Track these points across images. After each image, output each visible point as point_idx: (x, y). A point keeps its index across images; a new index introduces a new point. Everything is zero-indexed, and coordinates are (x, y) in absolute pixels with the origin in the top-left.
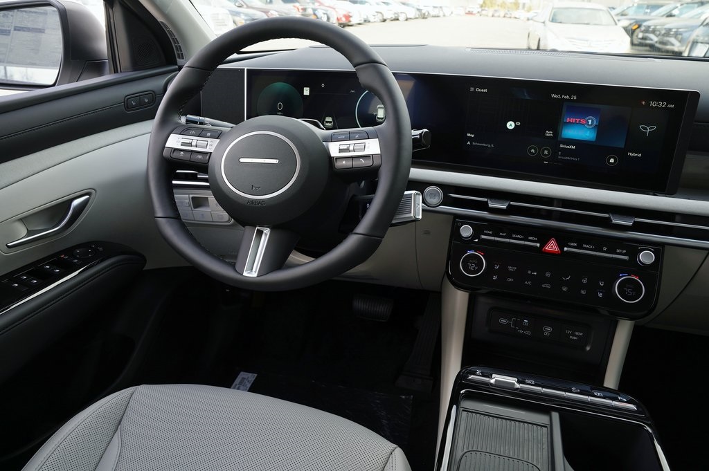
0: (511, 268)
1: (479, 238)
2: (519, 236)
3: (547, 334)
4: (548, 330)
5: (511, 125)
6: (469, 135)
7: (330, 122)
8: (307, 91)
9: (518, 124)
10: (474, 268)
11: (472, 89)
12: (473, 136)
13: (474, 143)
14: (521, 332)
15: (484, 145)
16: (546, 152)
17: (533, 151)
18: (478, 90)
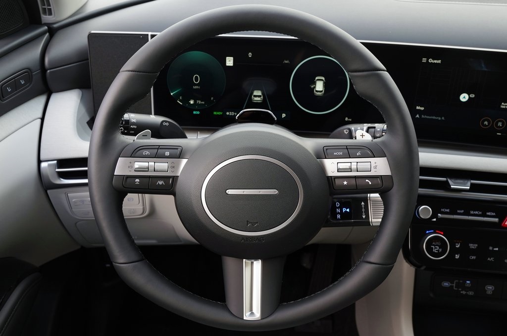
0: (473, 246)
1: (436, 217)
2: (477, 212)
3: (489, 292)
4: (490, 289)
5: (464, 97)
6: (418, 108)
7: (259, 96)
8: (230, 62)
9: (473, 96)
10: (438, 250)
11: (424, 60)
12: (422, 109)
13: (423, 116)
14: (464, 292)
15: (434, 118)
16: (500, 124)
17: (486, 123)
18: (431, 61)
